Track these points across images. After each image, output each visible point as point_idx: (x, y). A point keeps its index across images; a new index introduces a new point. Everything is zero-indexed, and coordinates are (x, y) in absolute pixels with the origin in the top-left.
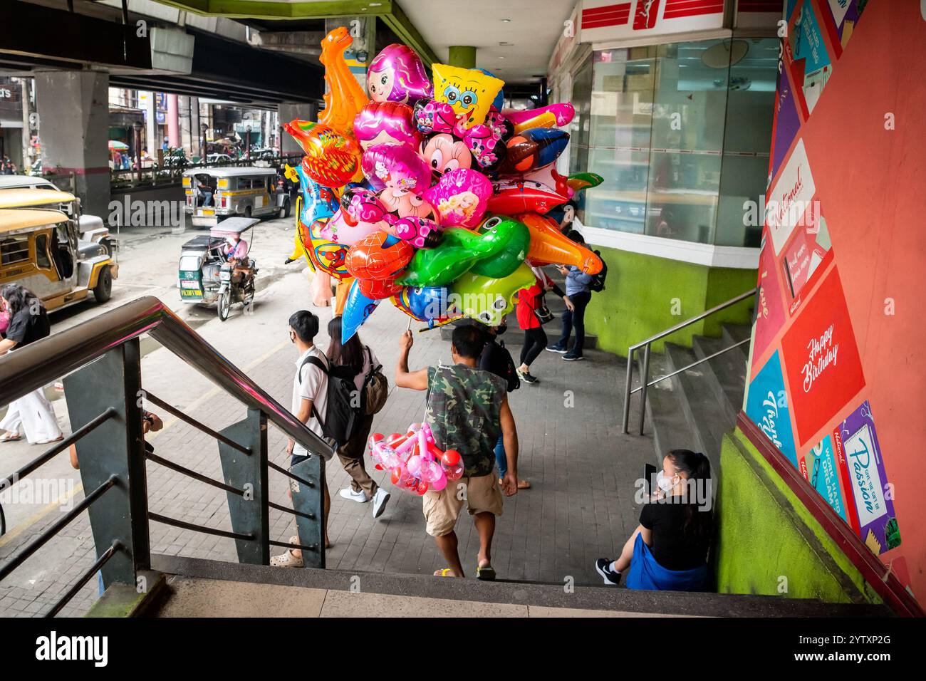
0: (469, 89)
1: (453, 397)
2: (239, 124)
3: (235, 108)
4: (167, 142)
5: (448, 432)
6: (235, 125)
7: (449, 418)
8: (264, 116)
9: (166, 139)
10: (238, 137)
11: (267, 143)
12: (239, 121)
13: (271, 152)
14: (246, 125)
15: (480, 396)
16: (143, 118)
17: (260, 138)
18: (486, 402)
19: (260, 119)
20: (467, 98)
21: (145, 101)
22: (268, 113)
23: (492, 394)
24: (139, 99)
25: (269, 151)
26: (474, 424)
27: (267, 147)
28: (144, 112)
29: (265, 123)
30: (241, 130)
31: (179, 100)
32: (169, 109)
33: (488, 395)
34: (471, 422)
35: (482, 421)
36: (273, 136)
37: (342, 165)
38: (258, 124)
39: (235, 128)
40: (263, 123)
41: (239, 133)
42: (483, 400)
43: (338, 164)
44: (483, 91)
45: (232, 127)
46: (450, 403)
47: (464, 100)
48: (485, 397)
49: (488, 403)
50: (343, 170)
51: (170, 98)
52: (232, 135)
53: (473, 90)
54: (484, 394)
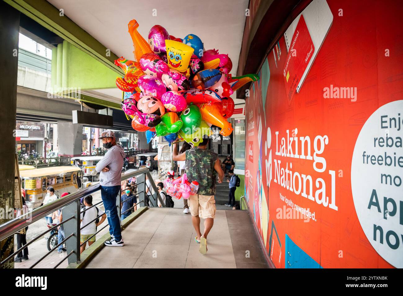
0: (178, 54)
1: (195, 161)
2: (121, 139)
3: (120, 133)
4: (95, 145)
5: (193, 175)
6: (119, 139)
7: (193, 170)
8: (130, 136)
9: (94, 144)
10: (121, 143)
11: (131, 145)
12: (121, 137)
13: (134, 149)
14: (124, 139)
15: (206, 160)
16: (86, 137)
17: (129, 144)
18: (209, 162)
19: (129, 136)
20: (177, 57)
21: (87, 130)
22: (132, 134)
23: (211, 159)
24: (85, 129)
25: (133, 149)
26: (204, 172)
27: (132, 148)
28: (87, 134)
29: (131, 138)
30: (122, 141)
31: (100, 130)
32: (95, 133)
33: (209, 159)
34: (203, 171)
35: (207, 171)
36: (134, 143)
37: (133, 82)
38: (128, 139)
39: (119, 140)
40: (130, 138)
41: (121, 142)
42: (207, 161)
43: (131, 81)
44: (184, 54)
45: (118, 139)
46: (194, 164)
47: (176, 58)
48: (208, 160)
49: (210, 162)
50: (134, 84)
51: (96, 129)
52: (118, 142)
53: (180, 54)
54: (207, 159)
